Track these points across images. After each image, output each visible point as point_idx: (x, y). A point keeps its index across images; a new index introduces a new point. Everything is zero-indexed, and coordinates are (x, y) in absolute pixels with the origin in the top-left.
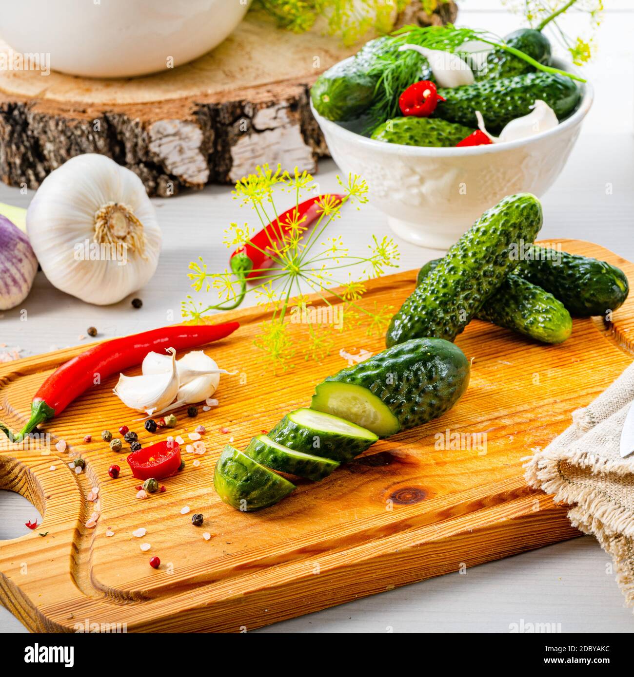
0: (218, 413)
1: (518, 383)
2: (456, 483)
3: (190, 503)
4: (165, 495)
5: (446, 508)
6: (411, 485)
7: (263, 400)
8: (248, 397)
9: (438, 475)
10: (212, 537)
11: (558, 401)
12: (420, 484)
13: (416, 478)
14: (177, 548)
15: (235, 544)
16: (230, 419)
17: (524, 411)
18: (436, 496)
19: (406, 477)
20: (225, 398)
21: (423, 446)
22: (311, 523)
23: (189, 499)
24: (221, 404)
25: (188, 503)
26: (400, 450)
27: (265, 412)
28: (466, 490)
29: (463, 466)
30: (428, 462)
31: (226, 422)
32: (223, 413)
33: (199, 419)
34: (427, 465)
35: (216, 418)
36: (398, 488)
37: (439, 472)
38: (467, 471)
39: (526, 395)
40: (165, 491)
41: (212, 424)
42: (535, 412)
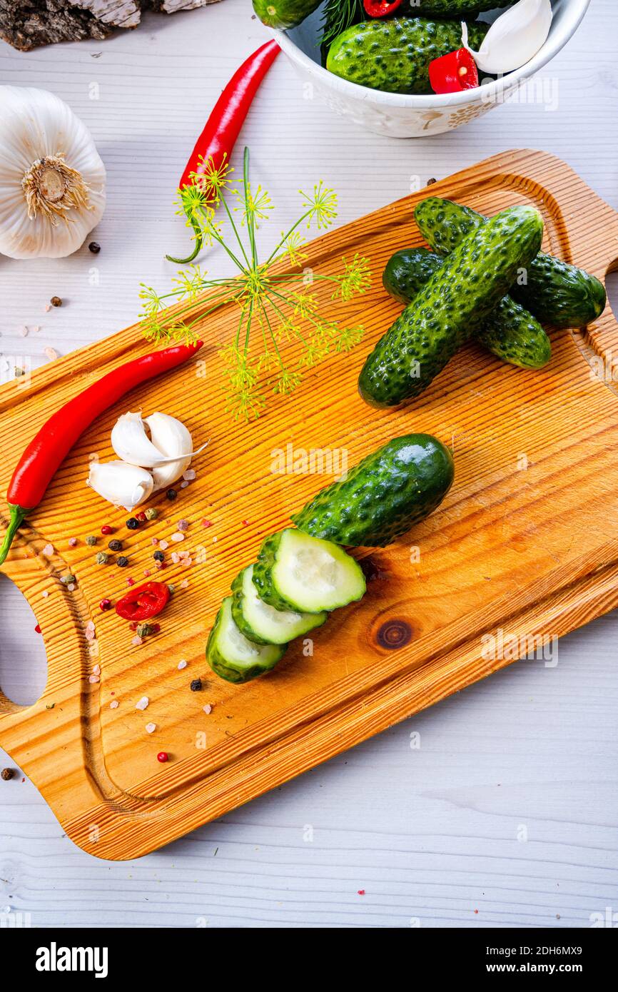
0: (197, 490)
1: (492, 432)
2: (440, 612)
3: (186, 649)
4: (160, 636)
5: (432, 654)
6: (397, 615)
7: (239, 464)
8: (224, 460)
9: (422, 598)
10: (212, 707)
11: (533, 463)
12: (405, 614)
13: (400, 603)
14: (182, 726)
15: (235, 718)
16: (210, 499)
17: (500, 481)
18: (423, 634)
19: (392, 602)
20: (201, 463)
21: (403, 547)
22: (305, 682)
23: (184, 642)
24: (199, 474)
25: (184, 650)
26: (382, 554)
27: (243, 488)
28: (450, 623)
29: (444, 581)
30: (411, 576)
31: (206, 507)
32: (201, 491)
33: (179, 501)
34: (410, 579)
35: (196, 500)
36: (384, 621)
37: (423, 593)
38: (449, 590)
39: (501, 453)
40: (160, 630)
41: (192, 509)
42: (511, 484)
